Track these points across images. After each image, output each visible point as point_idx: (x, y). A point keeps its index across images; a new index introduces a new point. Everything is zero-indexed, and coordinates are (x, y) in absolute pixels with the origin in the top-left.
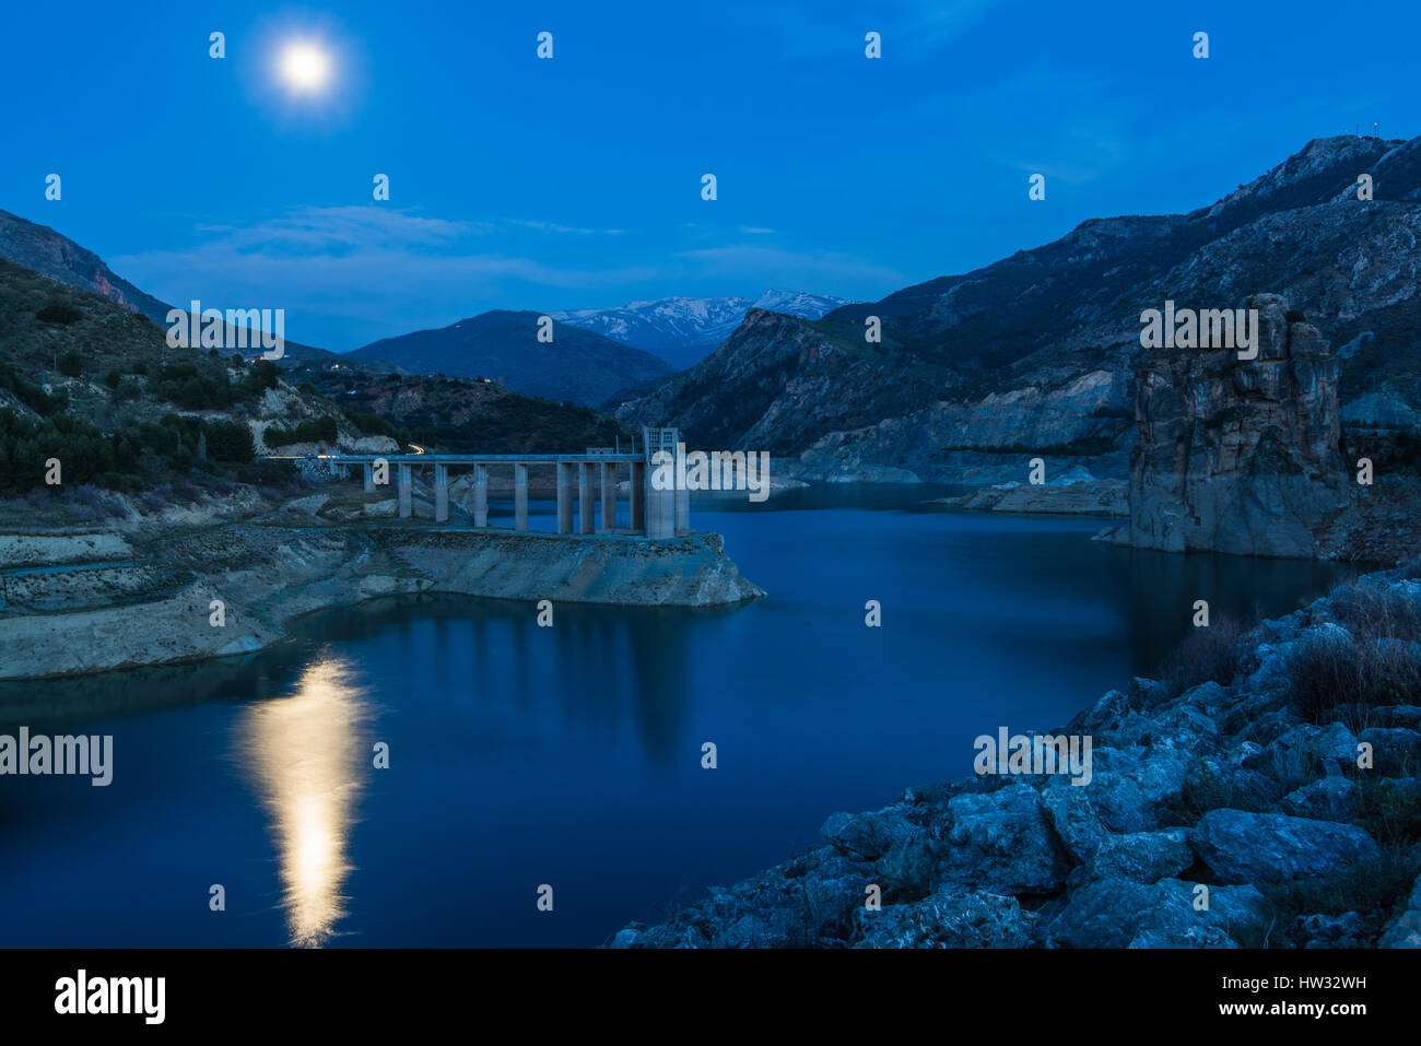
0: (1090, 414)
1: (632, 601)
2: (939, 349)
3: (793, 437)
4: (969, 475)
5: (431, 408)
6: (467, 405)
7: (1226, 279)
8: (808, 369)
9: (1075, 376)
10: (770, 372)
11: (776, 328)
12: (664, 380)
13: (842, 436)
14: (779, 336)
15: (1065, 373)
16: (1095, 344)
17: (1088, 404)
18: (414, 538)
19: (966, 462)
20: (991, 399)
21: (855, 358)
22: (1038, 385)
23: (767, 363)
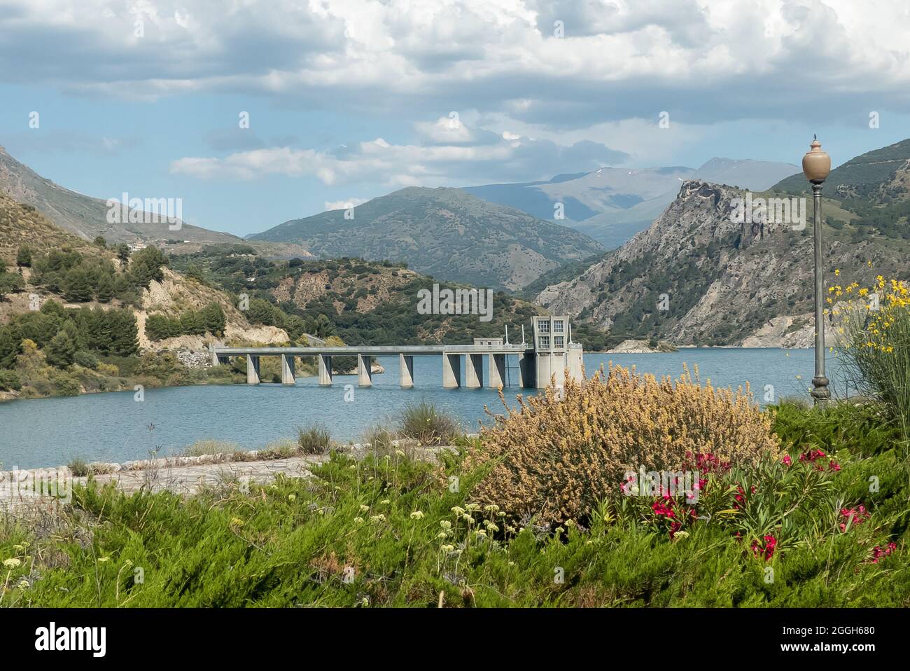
3: (734, 323)
5: (335, 296)
6: (374, 292)
8: (751, 246)
10: (711, 251)
11: (715, 201)
13: (789, 321)
14: (719, 211)
21: (804, 234)
23: (706, 240)
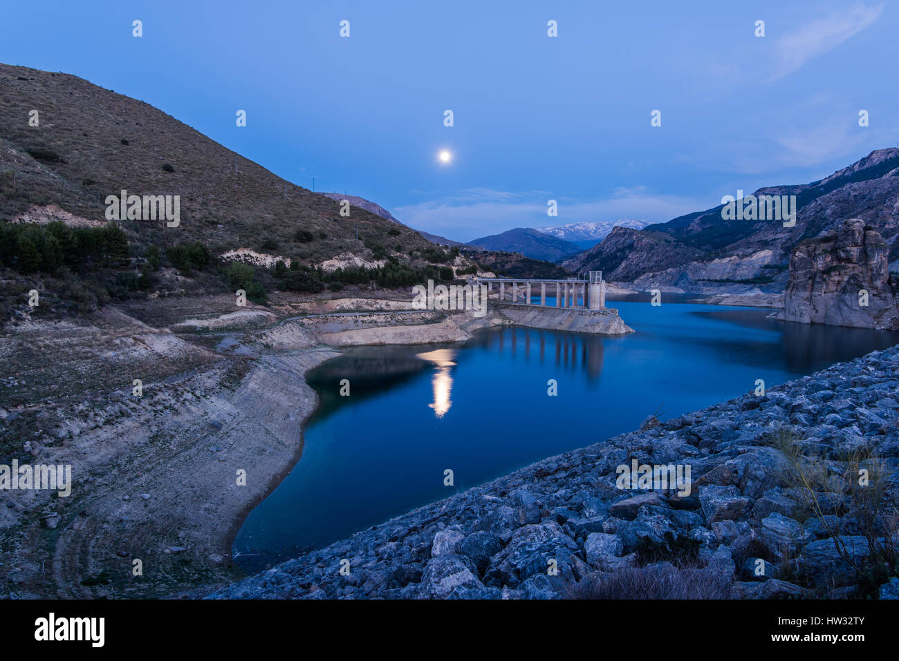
0: (761, 267)
1: (586, 331)
2: (693, 241)
3: (631, 275)
4: (706, 291)
5: (498, 263)
6: (511, 262)
7: (829, 212)
8: (638, 249)
9: (755, 252)
10: (623, 250)
11: (625, 234)
12: (580, 253)
13: (651, 274)
14: (626, 236)
15: (751, 250)
16: (764, 239)
17: (760, 264)
18: (507, 307)
19: (704, 285)
20: (716, 261)
21: (657, 245)
22: (738, 255)
23: (621, 247)
